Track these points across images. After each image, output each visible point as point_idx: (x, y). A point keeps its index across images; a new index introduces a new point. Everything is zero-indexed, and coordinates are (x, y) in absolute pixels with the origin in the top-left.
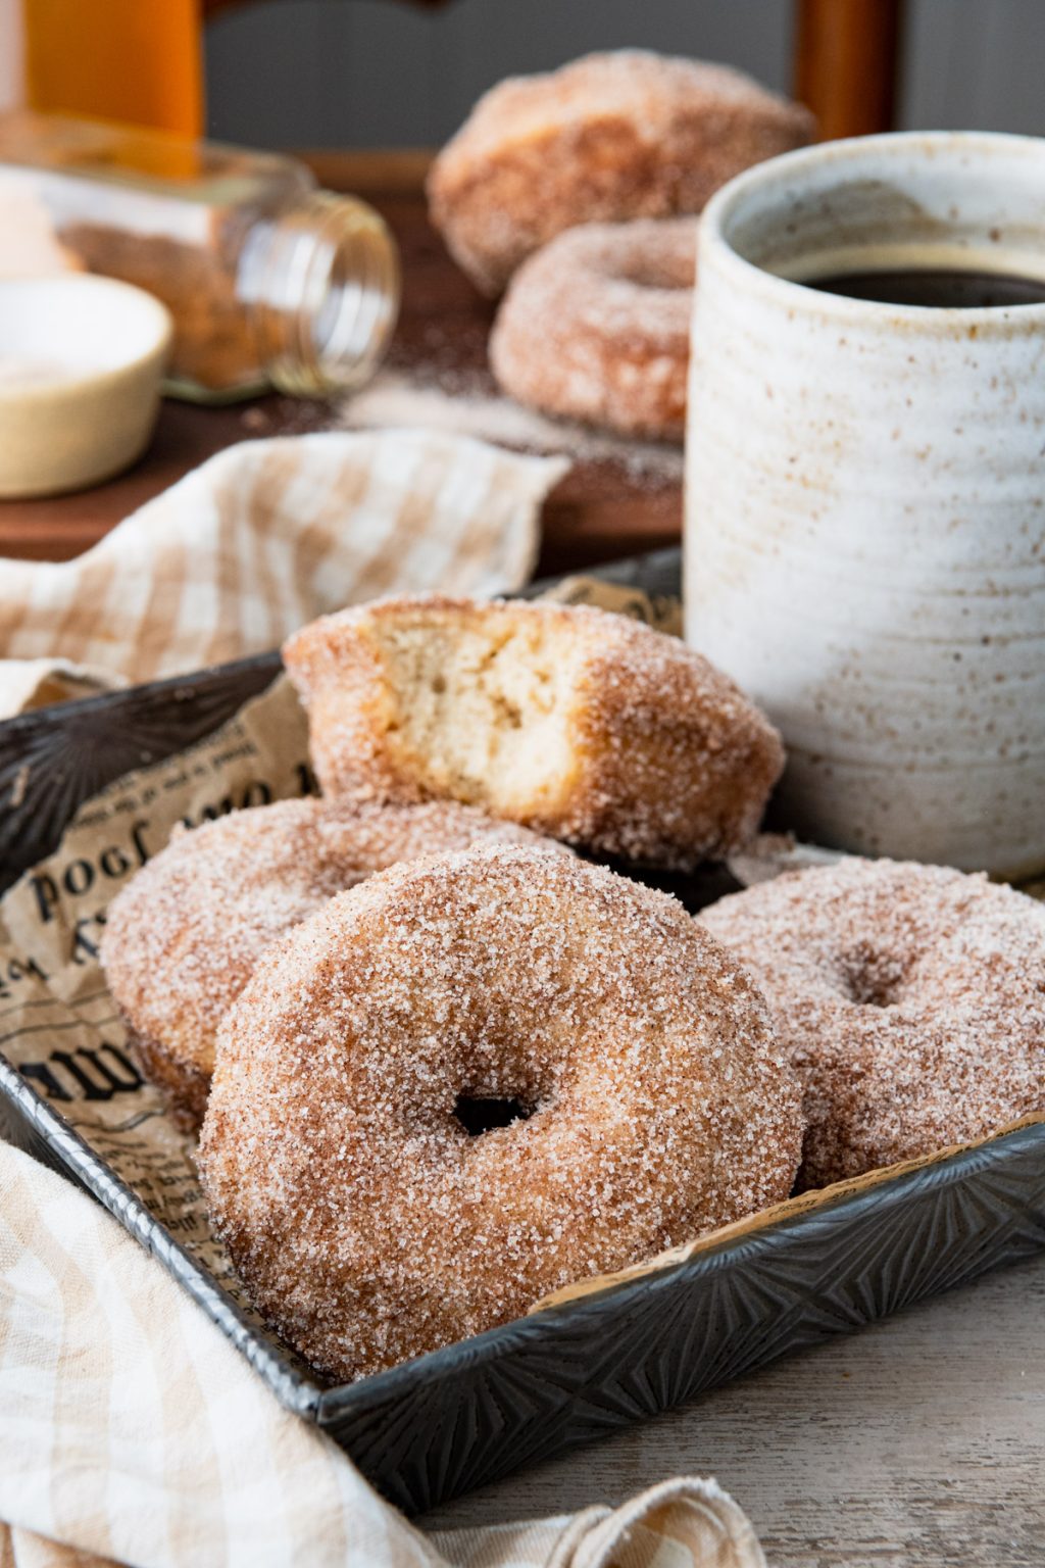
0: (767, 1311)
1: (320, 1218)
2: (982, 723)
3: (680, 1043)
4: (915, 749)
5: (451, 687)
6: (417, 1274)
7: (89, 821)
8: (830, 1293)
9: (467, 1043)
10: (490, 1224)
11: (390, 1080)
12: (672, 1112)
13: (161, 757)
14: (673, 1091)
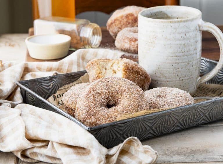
0: (145, 129)
1: (90, 117)
2: (177, 75)
3: (134, 96)
4: (168, 78)
5: (107, 69)
6: (102, 122)
7: (60, 90)
8: (153, 128)
9: (108, 97)
10: (110, 116)
11: (98, 101)
12: (132, 103)
13: (70, 83)
14: (133, 101)
